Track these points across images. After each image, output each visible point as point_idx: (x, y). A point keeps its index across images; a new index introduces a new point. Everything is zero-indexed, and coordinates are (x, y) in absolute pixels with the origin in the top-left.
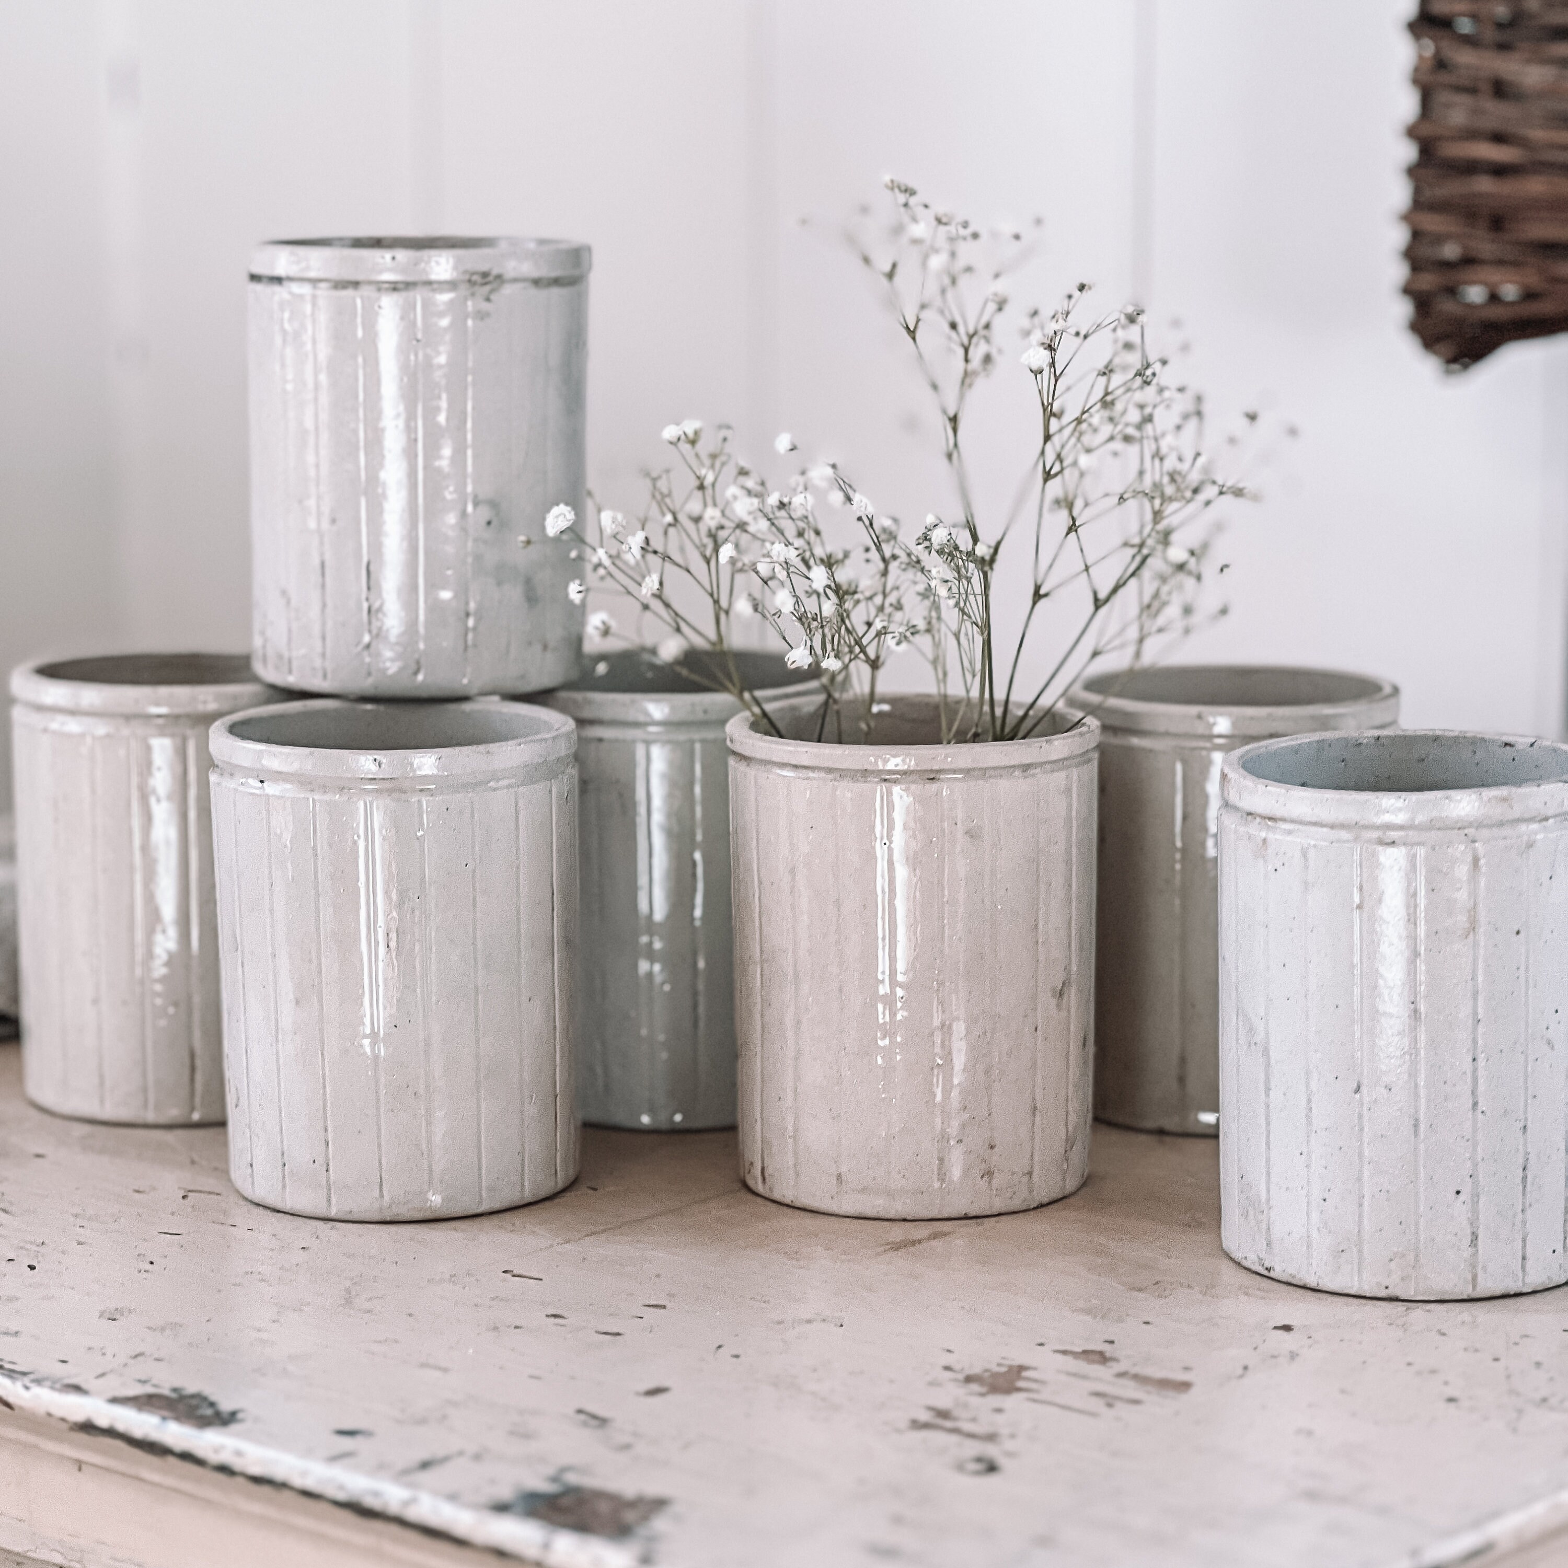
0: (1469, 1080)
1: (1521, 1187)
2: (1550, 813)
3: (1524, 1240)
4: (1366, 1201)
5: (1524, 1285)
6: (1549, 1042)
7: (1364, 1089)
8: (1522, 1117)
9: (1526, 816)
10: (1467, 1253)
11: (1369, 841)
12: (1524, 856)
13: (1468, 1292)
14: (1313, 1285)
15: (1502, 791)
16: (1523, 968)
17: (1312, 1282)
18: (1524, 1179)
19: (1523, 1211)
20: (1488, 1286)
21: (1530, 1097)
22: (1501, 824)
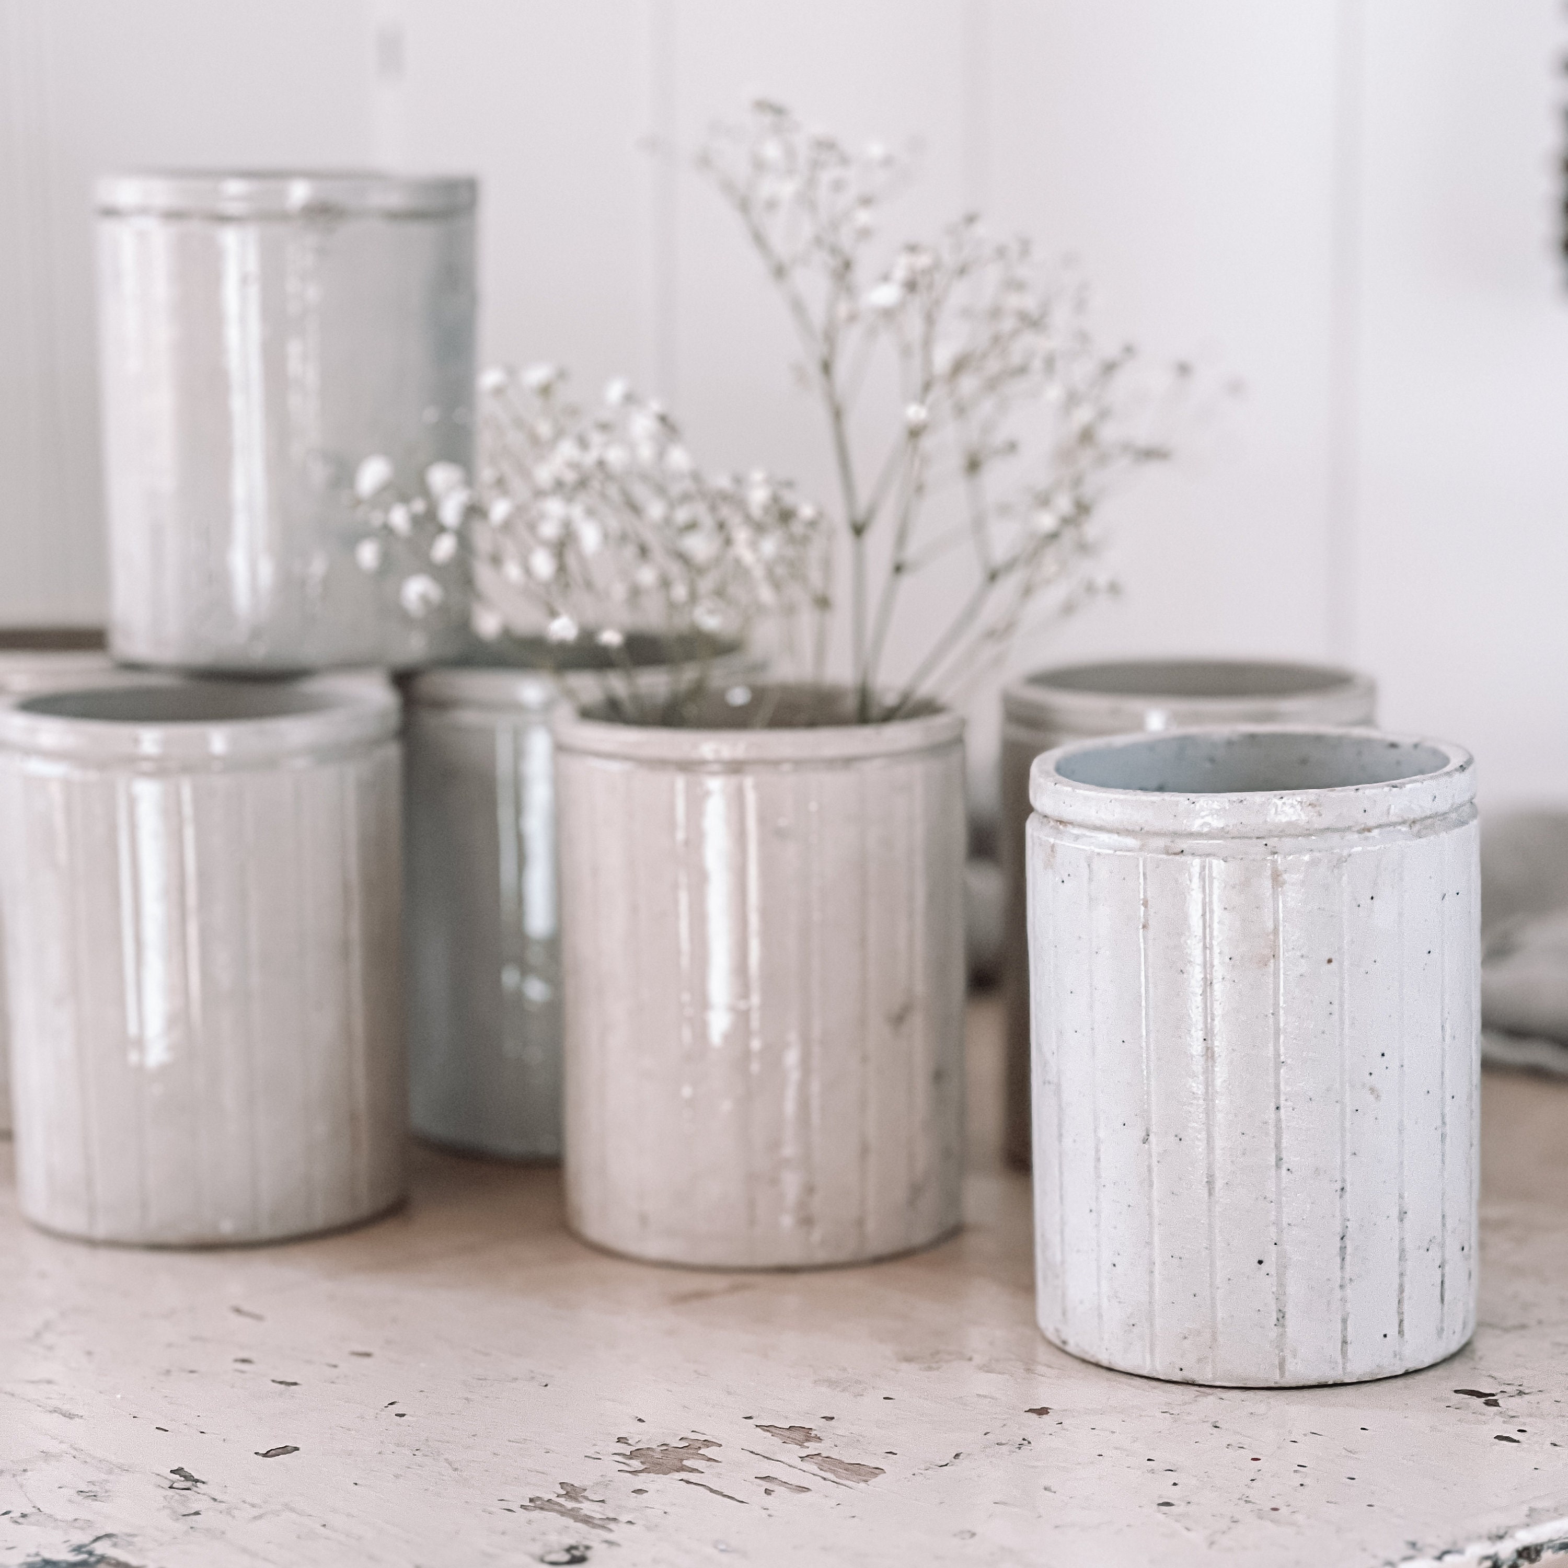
0: (1272, 1131)
1: (1338, 1260)
2: (1371, 823)
3: (1344, 1321)
4: (1157, 1269)
5: (1344, 1374)
6: (1372, 1090)
7: (1152, 1138)
8: (1338, 1177)
9: (1340, 825)
10: (1273, 1333)
11: (1156, 851)
12: (1336, 871)
13: (1275, 1379)
14: (1105, 1363)
15: (1311, 794)
16: (1336, 1002)
17: (1104, 1360)
18: (1343, 1249)
19: (1341, 1286)
20: (1298, 1372)
21: (1348, 1156)
22: (1308, 834)
